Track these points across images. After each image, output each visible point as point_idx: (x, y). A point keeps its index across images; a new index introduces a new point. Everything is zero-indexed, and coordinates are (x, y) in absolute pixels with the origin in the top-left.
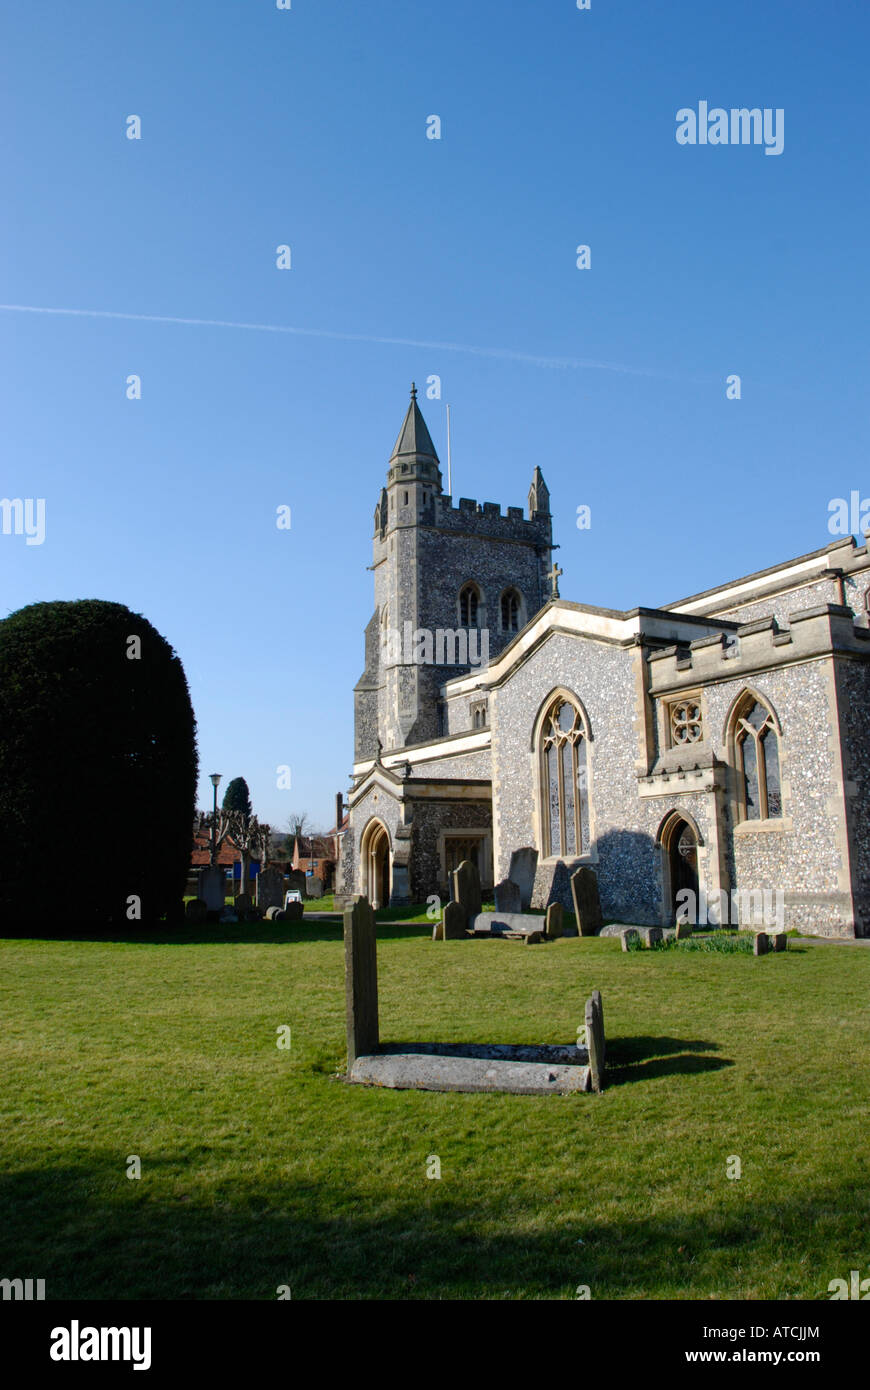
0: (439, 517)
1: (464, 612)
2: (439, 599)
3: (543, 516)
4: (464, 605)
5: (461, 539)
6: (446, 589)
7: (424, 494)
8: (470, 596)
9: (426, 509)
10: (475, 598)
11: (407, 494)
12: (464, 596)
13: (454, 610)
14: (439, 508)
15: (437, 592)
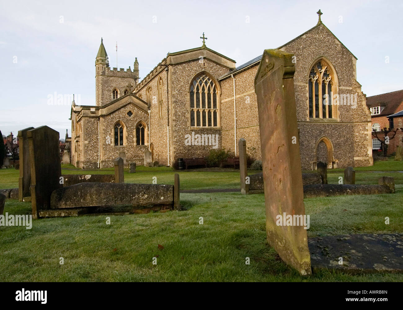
0: (106, 73)
1: (114, 96)
2: (107, 93)
3: (136, 70)
4: (114, 94)
5: (113, 78)
6: (109, 91)
7: (103, 67)
8: (115, 92)
9: (103, 71)
10: (117, 92)
11: (99, 67)
12: (114, 92)
13: (111, 95)
14: (106, 71)
15: (106, 91)
